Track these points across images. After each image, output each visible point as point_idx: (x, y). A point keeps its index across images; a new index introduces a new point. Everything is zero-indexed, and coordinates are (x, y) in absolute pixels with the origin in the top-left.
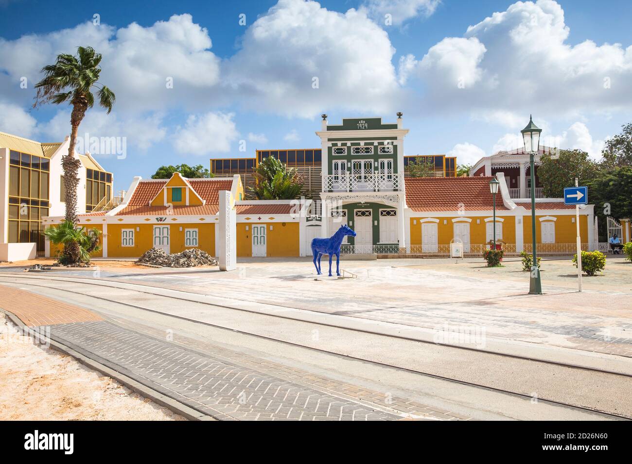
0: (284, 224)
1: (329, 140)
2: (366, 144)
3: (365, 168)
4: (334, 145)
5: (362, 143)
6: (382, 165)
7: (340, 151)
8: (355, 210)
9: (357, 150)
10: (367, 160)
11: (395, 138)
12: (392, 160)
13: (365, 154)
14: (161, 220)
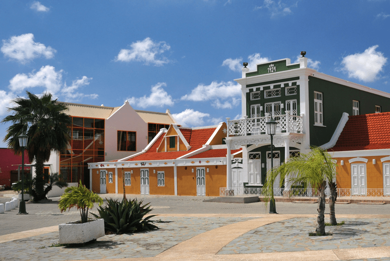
0: (217, 167)
1: (248, 86)
2: (275, 87)
3: (275, 110)
4: (251, 90)
5: (272, 86)
6: (289, 105)
7: (255, 96)
8: (267, 152)
9: (269, 94)
10: (276, 103)
11: (298, 78)
12: (296, 100)
13: (276, 96)
14: (143, 165)
